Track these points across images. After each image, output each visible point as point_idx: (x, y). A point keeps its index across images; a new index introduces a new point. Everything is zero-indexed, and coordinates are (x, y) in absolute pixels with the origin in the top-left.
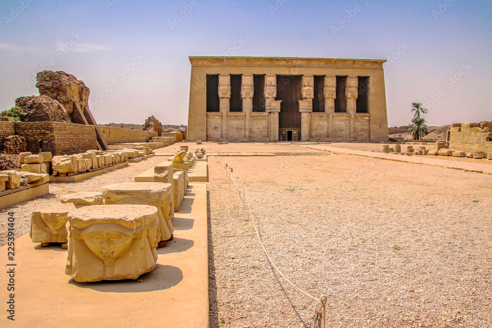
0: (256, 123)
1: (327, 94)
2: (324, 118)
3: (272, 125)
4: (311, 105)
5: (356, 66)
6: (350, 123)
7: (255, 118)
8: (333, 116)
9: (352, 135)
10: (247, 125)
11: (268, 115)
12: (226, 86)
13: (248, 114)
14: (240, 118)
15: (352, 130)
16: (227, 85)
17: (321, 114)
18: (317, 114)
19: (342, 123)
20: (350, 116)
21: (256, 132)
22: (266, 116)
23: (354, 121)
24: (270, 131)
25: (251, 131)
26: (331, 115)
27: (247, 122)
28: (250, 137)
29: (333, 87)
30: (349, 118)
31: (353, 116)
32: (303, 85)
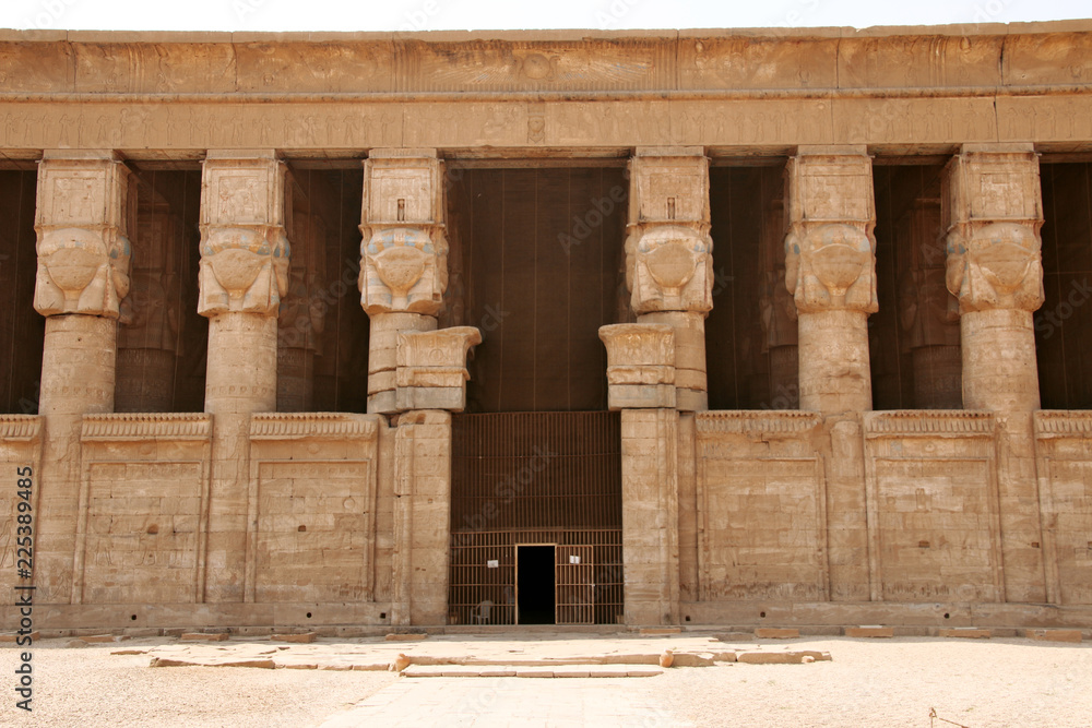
0: (288, 490)
1: (811, 280)
2: (796, 450)
3: (403, 505)
4: (695, 354)
5: (1020, 76)
6: (995, 482)
7: (283, 453)
8: (861, 436)
9: (1021, 581)
10: (218, 508)
11: (378, 436)
12: (79, 235)
13: (228, 430)
14: (171, 454)
15: (1017, 542)
16: (89, 227)
17: (766, 420)
18: (736, 421)
19: (935, 487)
20: (994, 436)
21: (282, 557)
22: (357, 441)
23: (1025, 472)
24: (390, 551)
25: (245, 547)
26: (844, 429)
27: (220, 487)
28: (237, 595)
29: (852, 224)
30: (989, 450)
31: (1016, 434)
32: (632, 223)
